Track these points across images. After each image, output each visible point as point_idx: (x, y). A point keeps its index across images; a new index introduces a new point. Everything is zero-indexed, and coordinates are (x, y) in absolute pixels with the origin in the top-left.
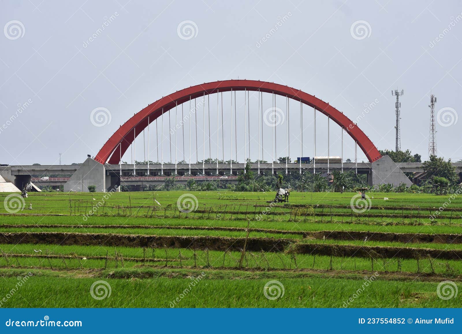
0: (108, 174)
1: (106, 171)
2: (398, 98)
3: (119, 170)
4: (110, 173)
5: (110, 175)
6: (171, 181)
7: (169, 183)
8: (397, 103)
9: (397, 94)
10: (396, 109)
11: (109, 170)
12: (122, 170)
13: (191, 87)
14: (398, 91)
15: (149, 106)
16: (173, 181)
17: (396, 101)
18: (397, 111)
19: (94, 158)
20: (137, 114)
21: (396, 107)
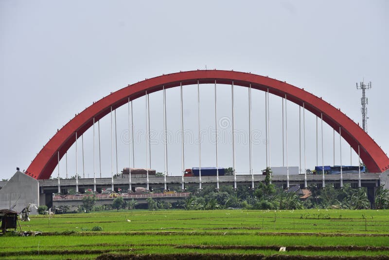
0: (42, 192)
1: (40, 187)
2: (364, 93)
3: (57, 187)
4: (44, 190)
5: (44, 193)
6: (91, 200)
7: (88, 203)
8: (363, 98)
9: (363, 87)
10: (361, 106)
11: (45, 187)
12: (61, 187)
13: (147, 80)
14: (364, 84)
15: (94, 104)
16: (94, 200)
17: (362, 97)
18: (363, 109)
19: (25, 171)
20: (79, 114)
21: (362, 104)
